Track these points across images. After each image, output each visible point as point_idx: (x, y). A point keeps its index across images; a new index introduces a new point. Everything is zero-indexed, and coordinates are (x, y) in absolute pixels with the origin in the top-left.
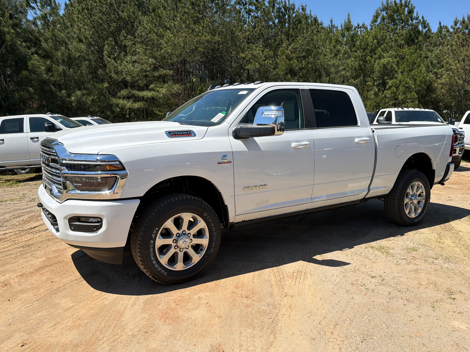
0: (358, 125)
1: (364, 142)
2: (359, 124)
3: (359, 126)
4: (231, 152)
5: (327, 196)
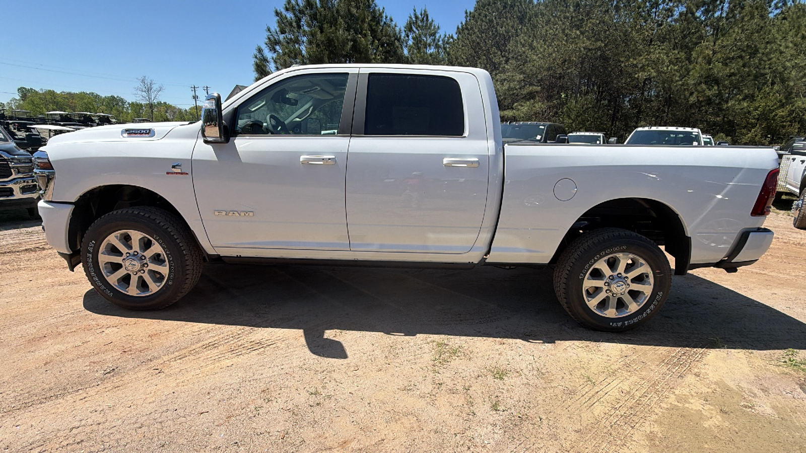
0: (464, 135)
1: (465, 165)
2: (466, 134)
3: (465, 137)
4: (189, 160)
5: (382, 246)
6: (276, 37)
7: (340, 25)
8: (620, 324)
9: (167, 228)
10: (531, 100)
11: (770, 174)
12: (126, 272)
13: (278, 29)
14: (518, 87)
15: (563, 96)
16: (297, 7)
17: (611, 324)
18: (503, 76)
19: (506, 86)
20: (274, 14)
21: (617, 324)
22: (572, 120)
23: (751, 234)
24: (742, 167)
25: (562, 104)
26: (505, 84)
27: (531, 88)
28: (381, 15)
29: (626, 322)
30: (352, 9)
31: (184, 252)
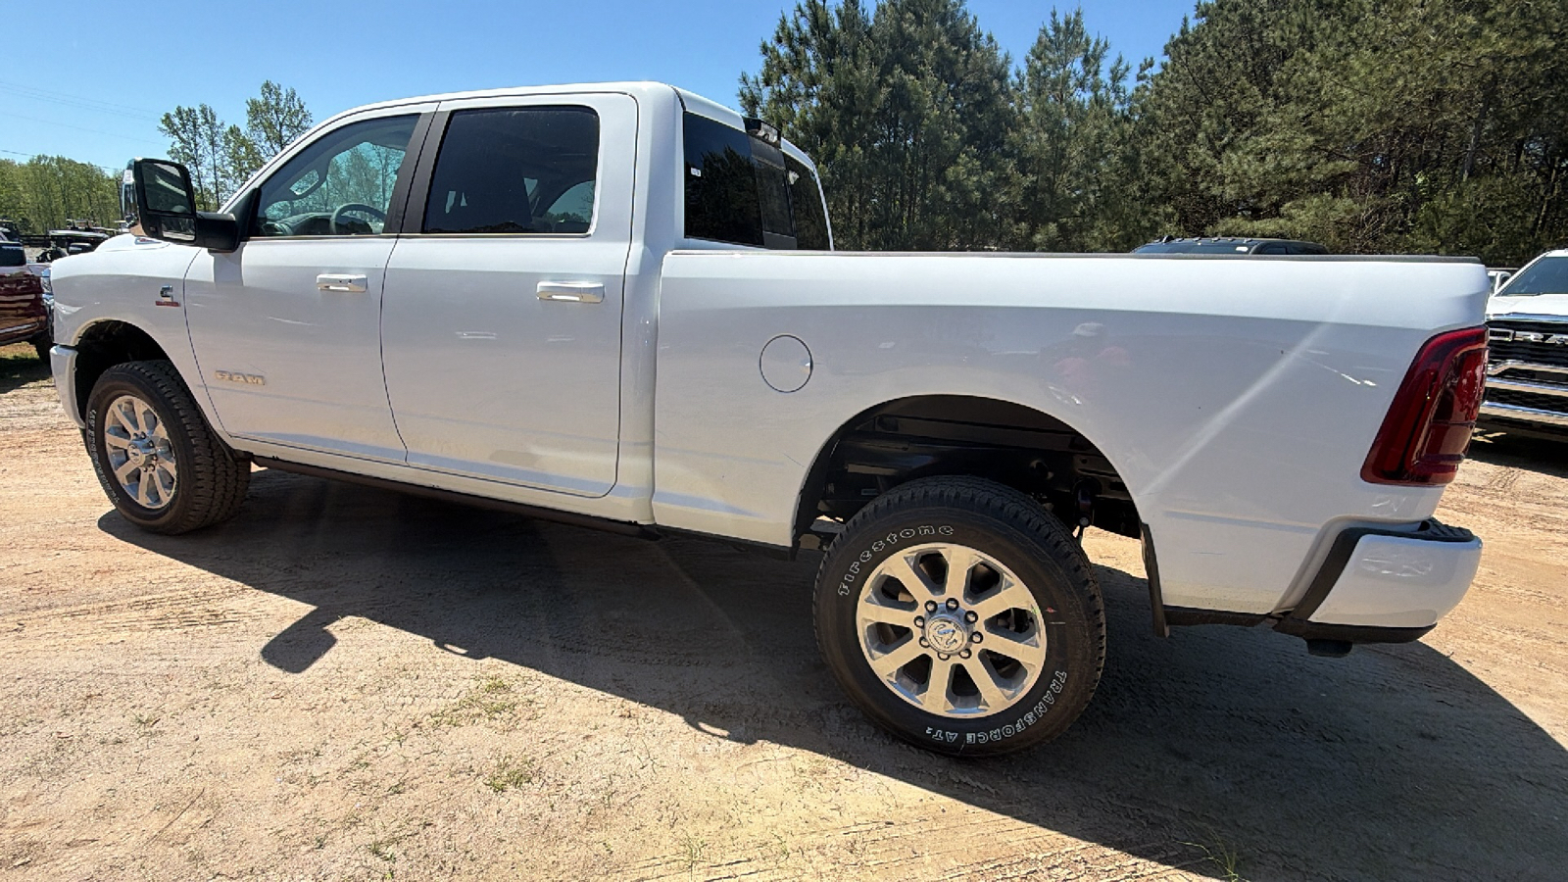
6: (755, 92)
7: (863, 57)
8: (952, 736)
9: (170, 398)
10: (1326, 193)
11: (1430, 345)
12: (134, 468)
13: (761, 78)
14: (1302, 164)
15: (1420, 181)
16: (796, 35)
17: (929, 731)
18: (1263, 142)
19: (1270, 163)
20: (759, 51)
21: (944, 735)
22: (1440, 239)
23: (1363, 541)
24: (1317, 319)
25: (1415, 200)
26: (1268, 158)
27: (1331, 166)
28: (969, 31)
29: (969, 736)
30: (906, 25)
31: (193, 440)
